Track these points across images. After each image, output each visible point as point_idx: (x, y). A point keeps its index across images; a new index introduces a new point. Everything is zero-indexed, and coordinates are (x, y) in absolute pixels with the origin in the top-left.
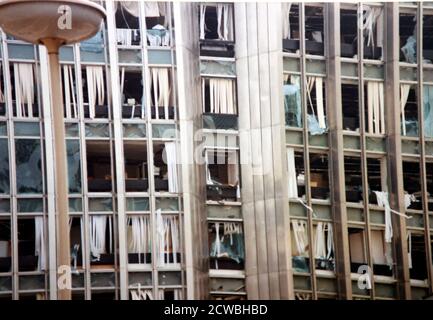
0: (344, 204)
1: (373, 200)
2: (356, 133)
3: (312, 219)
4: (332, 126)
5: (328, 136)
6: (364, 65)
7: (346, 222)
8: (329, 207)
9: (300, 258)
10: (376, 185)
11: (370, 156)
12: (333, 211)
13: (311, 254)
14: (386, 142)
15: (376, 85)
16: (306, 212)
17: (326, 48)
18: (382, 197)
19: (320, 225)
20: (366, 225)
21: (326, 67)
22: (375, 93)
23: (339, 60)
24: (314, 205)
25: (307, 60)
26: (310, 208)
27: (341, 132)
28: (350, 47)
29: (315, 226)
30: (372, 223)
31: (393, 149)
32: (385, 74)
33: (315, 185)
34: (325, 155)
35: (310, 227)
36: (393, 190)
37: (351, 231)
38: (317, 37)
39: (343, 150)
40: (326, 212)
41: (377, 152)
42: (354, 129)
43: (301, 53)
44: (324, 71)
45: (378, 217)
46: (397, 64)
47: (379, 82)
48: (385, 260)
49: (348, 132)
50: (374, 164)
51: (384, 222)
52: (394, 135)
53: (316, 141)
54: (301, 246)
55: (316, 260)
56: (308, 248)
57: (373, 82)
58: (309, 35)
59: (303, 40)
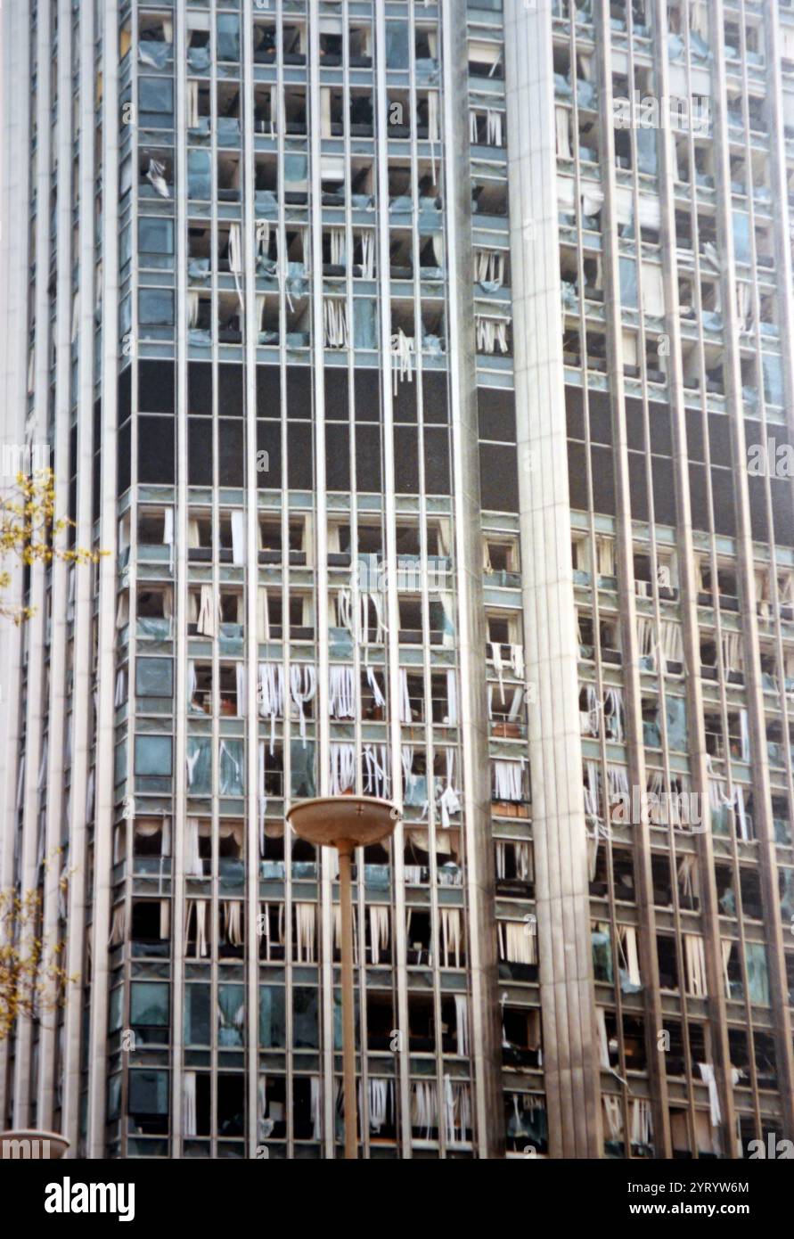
0: (665, 1079)
1: (697, 1074)
2: (675, 993)
3: (627, 1094)
4: (648, 984)
5: (643, 995)
6: (681, 916)
7: (667, 1100)
8: (646, 1081)
9: (614, 1142)
10: (699, 1057)
11: (691, 1021)
12: (651, 1085)
13: (626, 1138)
14: (709, 1005)
15: (694, 939)
16: (619, 1085)
17: (638, 895)
18: (707, 1070)
19: (636, 1103)
20: (690, 1105)
21: (638, 916)
22: (694, 948)
23: (652, 908)
24: (630, 1078)
25: (617, 906)
26: (624, 1081)
27: (659, 991)
28: (663, 895)
29: (631, 1103)
30: (695, 1104)
31: (717, 1013)
32: (703, 926)
33: (630, 1052)
34: (641, 1018)
35: (626, 1106)
36: (718, 1063)
37: (674, 1111)
38: (627, 881)
39: (661, 1011)
40: (643, 1086)
41: (699, 1016)
42: (672, 987)
43: (610, 898)
44: (636, 919)
45: (701, 1096)
46: (717, 918)
47: (697, 936)
48: (712, 1147)
49: (667, 991)
50: (697, 1031)
51: (708, 1100)
52: (717, 997)
53: (631, 1000)
54: (615, 1128)
55: (632, 1146)
56: (624, 1130)
57: (691, 935)
58: (617, 879)
59: (612, 883)
